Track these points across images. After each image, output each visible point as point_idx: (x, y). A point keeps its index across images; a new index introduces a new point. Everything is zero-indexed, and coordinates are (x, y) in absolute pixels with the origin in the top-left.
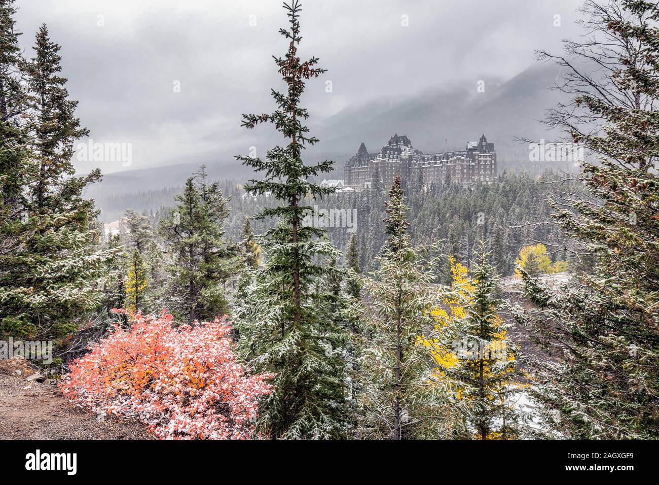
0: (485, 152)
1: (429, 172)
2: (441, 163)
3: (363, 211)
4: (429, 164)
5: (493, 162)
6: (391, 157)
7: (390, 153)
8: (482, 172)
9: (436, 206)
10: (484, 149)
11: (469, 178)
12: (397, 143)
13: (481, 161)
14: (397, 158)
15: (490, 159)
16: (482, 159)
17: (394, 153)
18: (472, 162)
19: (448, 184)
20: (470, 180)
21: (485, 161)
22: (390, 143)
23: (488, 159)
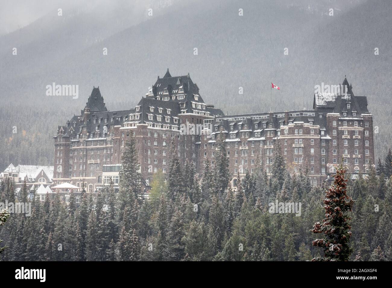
0: (350, 113)
1: (239, 152)
2: (262, 134)
3: (102, 235)
4: (237, 135)
5: (367, 134)
6: (159, 118)
7: (156, 111)
8: (346, 154)
9: (263, 226)
10: (349, 107)
11: (321, 166)
12: (170, 90)
13: (342, 132)
14: (172, 122)
15: (361, 129)
16: (345, 128)
17: (165, 112)
18: (326, 133)
19: (281, 178)
20: (323, 171)
21: (352, 133)
22: (155, 90)
23: (357, 128)
